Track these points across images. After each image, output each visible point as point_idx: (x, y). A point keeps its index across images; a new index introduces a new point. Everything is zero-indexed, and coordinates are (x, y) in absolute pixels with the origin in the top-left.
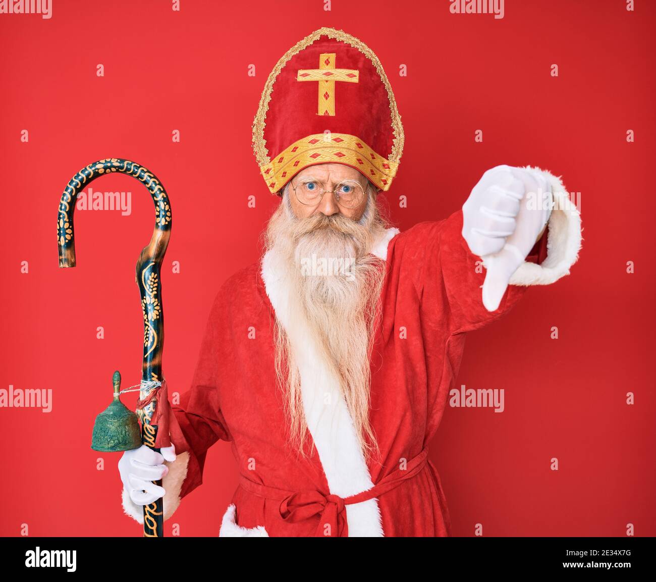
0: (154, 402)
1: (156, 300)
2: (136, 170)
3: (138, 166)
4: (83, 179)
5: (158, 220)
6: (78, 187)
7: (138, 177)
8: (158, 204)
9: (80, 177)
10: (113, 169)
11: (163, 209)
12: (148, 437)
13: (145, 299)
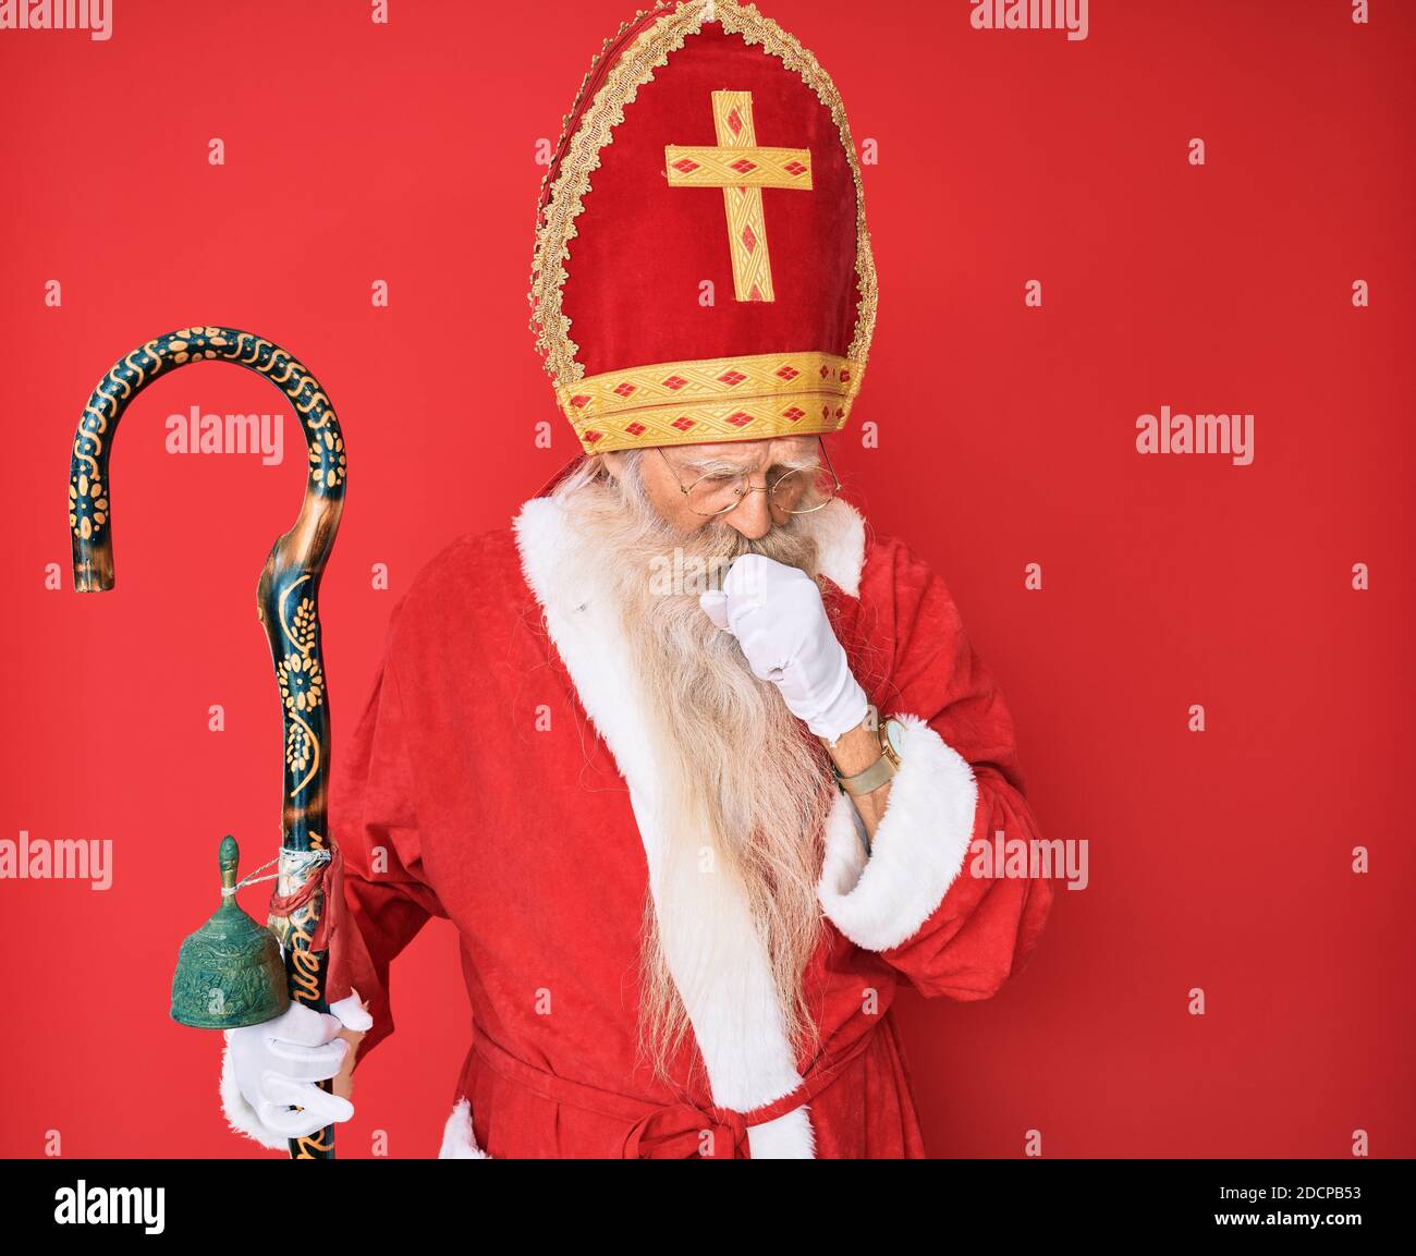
0: (317, 897)
1: (315, 662)
2: (266, 356)
3: (270, 345)
4: (136, 376)
5: (319, 474)
6: (123, 397)
7: (267, 374)
8: (319, 437)
9: (130, 373)
10: (210, 354)
11: (331, 448)
12: (303, 978)
13: (288, 660)
